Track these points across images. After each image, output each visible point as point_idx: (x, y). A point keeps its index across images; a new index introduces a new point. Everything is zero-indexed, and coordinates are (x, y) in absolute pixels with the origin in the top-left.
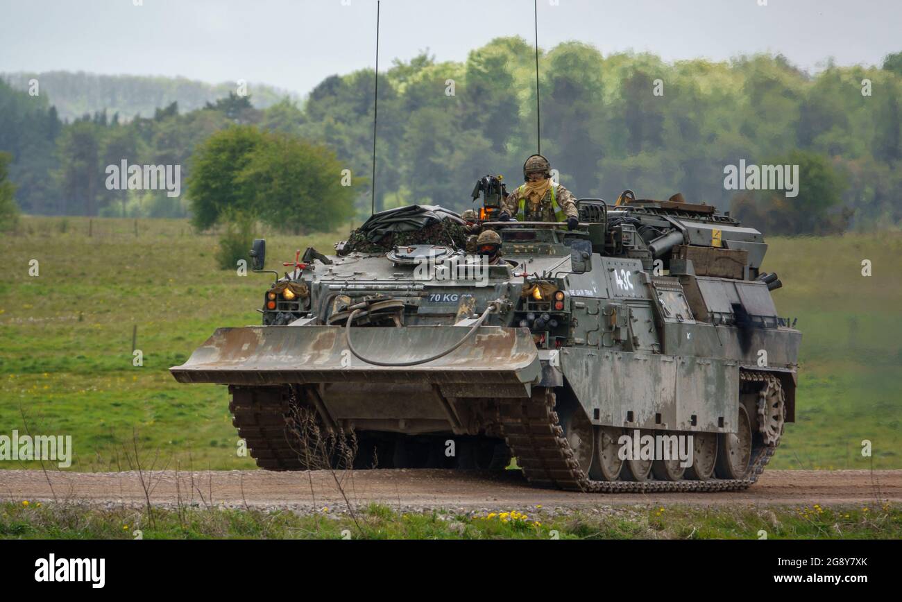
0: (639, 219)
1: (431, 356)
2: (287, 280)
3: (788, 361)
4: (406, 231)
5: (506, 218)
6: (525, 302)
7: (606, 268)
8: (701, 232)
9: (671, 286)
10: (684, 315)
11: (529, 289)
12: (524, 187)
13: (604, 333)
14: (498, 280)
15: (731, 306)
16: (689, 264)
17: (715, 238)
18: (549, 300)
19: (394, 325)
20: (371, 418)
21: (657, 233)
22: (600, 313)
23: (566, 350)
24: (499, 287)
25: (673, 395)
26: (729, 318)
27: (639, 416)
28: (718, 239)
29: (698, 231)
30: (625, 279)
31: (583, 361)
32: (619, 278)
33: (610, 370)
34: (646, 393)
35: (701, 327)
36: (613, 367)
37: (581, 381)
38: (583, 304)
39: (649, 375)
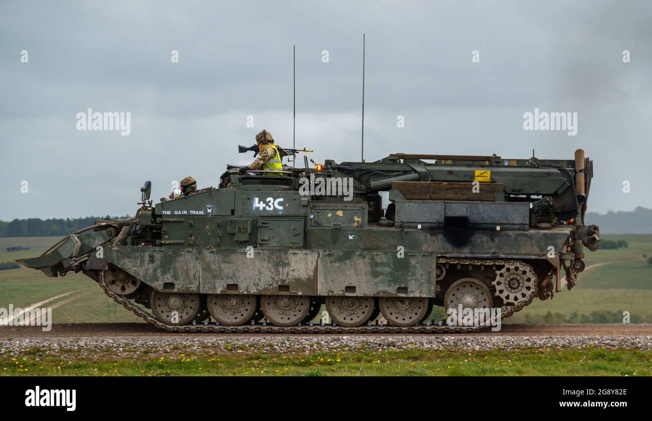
3: (542, 251)
7: (240, 197)
8: (454, 172)
9: (345, 207)
10: (348, 224)
17: (479, 176)
22: (213, 225)
25: (312, 274)
26: (432, 225)
27: (248, 287)
28: (484, 177)
29: (450, 172)
30: (270, 204)
31: (145, 254)
32: (259, 203)
33: (195, 259)
34: (261, 273)
35: (376, 232)
36: (199, 257)
37: (141, 266)
38: (181, 219)
39: (266, 262)
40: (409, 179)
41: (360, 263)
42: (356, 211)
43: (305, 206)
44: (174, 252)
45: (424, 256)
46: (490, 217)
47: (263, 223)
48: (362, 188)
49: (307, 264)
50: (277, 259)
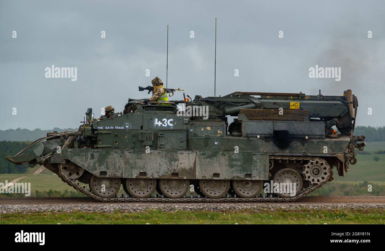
3: (334, 152)
7: (146, 118)
8: (277, 103)
10: (215, 135)
13: (134, 143)
17: (293, 106)
22: (130, 135)
25: (192, 166)
26: (266, 136)
27: (152, 174)
28: (296, 106)
29: (275, 103)
30: (165, 122)
31: (88, 153)
32: (158, 122)
33: (119, 157)
34: (161, 165)
35: (232, 140)
36: (122, 155)
37: (86, 161)
38: (110, 132)
39: (164, 159)
40: (249, 107)
41: (222, 159)
42: (219, 127)
43: (187, 124)
44: (106, 152)
45: (262, 155)
46: (301, 131)
47: (161, 134)
48: (221, 113)
49: (189, 159)
50: (171, 156)
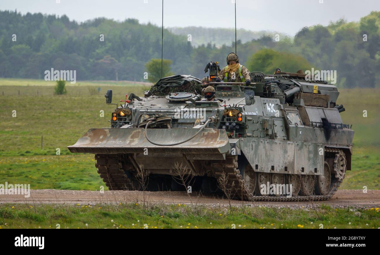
0: (279, 81)
1: (182, 141)
2: (122, 107)
3: (348, 143)
4: (175, 86)
5: (219, 81)
6: (225, 118)
7: (262, 102)
8: (308, 86)
9: (293, 111)
10: (299, 123)
11: (227, 112)
12: (227, 67)
13: (261, 131)
14: (213, 108)
15: (321, 119)
16: (302, 101)
17: (315, 89)
18: (235, 117)
19: (167, 127)
20: (157, 169)
21: (288, 87)
22: (259, 123)
23: (242, 139)
24: (214, 111)
25: (293, 158)
26: (320, 124)
27: (277, 168)
30: (271, 108)
31: (251, 144)
32: (268, 107)
33: (263, 148)
34: (280, 158)
35: (307, 128)
37: (249, 152)
38: (251, 118)
39: (282, 150)
44: (258, 142)
45: (321, 146)
46: (332, 119)
47: (274, 122)
49: (292, 151)
50: (284, 148)
